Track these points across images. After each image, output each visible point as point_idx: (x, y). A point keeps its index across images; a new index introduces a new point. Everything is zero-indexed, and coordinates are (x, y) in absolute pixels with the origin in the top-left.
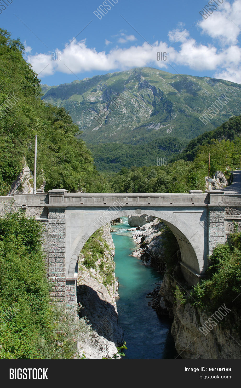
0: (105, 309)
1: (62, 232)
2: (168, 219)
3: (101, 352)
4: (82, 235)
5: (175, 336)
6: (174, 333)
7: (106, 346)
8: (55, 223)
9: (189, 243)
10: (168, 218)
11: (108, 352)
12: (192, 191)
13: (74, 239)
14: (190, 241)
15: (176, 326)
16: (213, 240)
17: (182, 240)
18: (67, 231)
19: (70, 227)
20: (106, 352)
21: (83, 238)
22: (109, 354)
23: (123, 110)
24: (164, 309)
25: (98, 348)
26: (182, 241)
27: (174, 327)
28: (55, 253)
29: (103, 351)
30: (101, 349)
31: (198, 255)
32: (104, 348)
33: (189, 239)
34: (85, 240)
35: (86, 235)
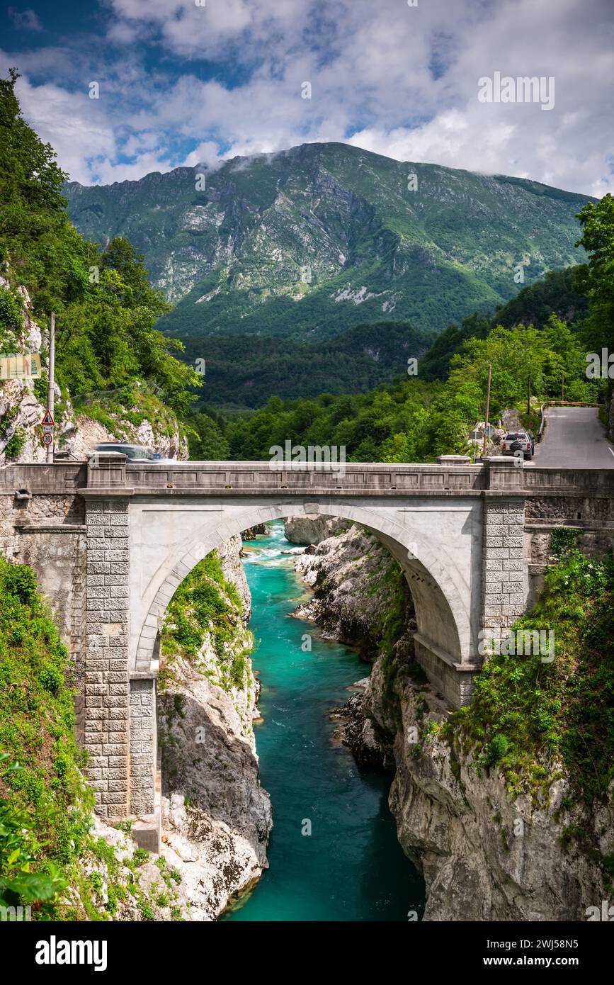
0: (226, 748)
1: (121, 559)
2: (386, 528)
3: (216, 853)
4: (171, 566)
5: (400, 813)
6: (395, 807)
7: (228, 839)
8: (103, 535)
9: (437, 587)
10: (384, 525)
11: (234, 853)
12: (443, 457)
13: (153, 577)
14: (438, 582)
15: (401, 790)
16: (495, 580)
17: (418, 579)
18: (134, 555)
19: (140, 545)
20: (228, 853)
21: (172, 575)
22: (236, 858)
23: (274, 252)
24: (372, 747)
25: (208, 843)
26: (419, 581)
27: (397, 790)
28: (102, 612)
29: (221, 850)
30: (217, 846)
31: (458, 615)
32: (223, 844)
33: (436, 577)
34: (177, 577)
35: (181, 567)
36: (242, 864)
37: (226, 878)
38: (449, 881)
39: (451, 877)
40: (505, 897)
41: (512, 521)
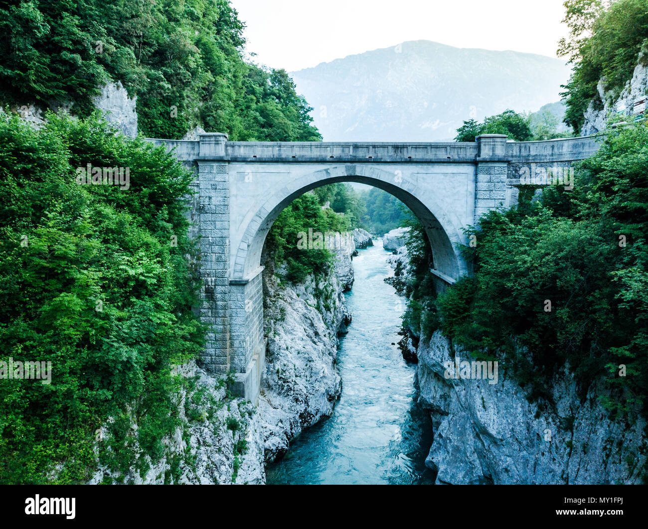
0: (312, 342)
1: (222, 203)
2: (403, 185)
3: (295, 404)
4: (257, 210)
7: (304, 396)
8: (210, 187)
9: (441, 228)
10: (402, 183)
11: (308, 406)
13: (244, 217)
14: (442, 224)
17: (432, 228)
18: (233, 202)
19: (236, 196)
20: (303, 405)
21: (257, 215)
22: (309, 409)
24: (413, 352)
25: (291, 398)
28: (210, 238)
29: (299, 403)
30: (297, 400)
32: (300, 399)
33: (440, 220)
34: (260, 217)
35: (263, 210)
36: (313, 412)
37: (301, 420)
38: (445, 431)
39: (447, 428)
40: (483, 444)
41: (497, 180)
